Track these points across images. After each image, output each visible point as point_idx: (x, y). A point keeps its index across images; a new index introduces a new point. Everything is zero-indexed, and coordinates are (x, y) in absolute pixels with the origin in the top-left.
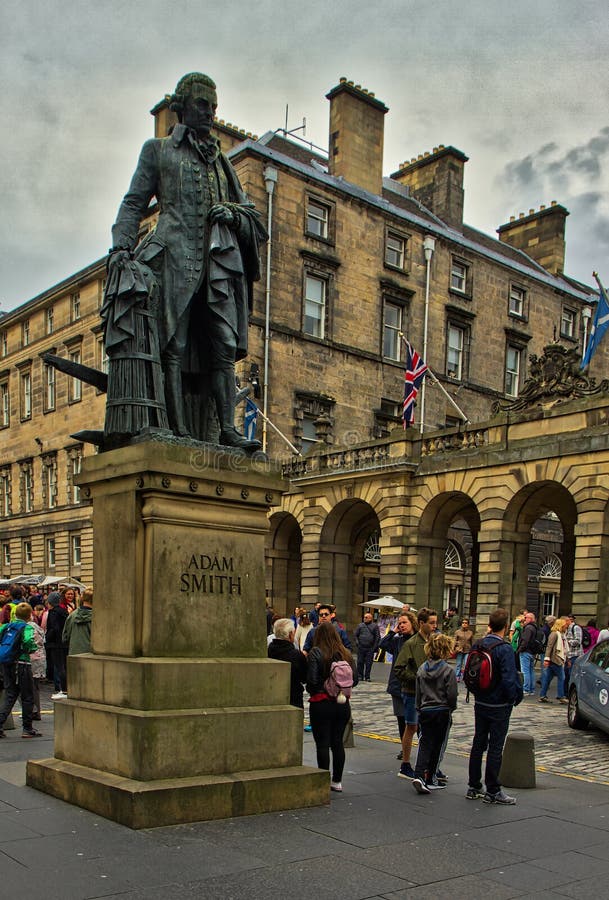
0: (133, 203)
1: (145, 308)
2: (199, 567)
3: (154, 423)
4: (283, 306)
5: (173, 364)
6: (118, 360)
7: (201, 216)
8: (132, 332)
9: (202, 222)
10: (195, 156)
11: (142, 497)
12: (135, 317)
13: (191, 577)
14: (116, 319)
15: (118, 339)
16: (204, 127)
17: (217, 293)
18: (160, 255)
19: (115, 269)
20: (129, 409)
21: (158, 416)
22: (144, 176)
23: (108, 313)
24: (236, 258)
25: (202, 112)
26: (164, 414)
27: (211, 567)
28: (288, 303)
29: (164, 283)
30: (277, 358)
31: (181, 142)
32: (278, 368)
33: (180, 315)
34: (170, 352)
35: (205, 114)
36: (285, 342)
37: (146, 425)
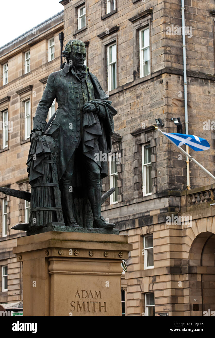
0: (44, 105)
1: (50, 159)
2: (81, 297)
3: (55, 220)
4: (199, 56)
5: (66, 185)
6: (36, 187)
7: (78, 109)
8: (43, 173)
9: (79, 112)
10: (75, 80)
11: (48, 260)
12: (44, 165)
13: (76, 303)
14: (34, 167)
15: (36, 177)
16: (80, 65)
17: (88, 147)
18: (58, 130)
19: (34, 141)
20: (41, 213)
21: (57, 215)
22: (49, 91)
23: (31, 164)
24: (98, 128)
25: (78, 58)
26: (61, 214)
27: (88, 296)
28: (202, 53)
29: (60, 144)
30: (194, 99)
31: (68, 73)
32: (197, 106)
33: (68, 160)
34: (64, 179)
35: (80, 59)
36: (201, 85)
37: (51, 220)
